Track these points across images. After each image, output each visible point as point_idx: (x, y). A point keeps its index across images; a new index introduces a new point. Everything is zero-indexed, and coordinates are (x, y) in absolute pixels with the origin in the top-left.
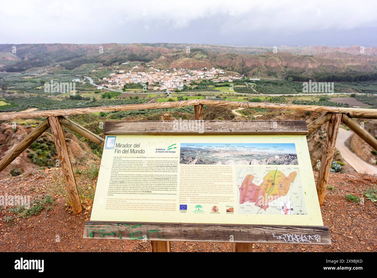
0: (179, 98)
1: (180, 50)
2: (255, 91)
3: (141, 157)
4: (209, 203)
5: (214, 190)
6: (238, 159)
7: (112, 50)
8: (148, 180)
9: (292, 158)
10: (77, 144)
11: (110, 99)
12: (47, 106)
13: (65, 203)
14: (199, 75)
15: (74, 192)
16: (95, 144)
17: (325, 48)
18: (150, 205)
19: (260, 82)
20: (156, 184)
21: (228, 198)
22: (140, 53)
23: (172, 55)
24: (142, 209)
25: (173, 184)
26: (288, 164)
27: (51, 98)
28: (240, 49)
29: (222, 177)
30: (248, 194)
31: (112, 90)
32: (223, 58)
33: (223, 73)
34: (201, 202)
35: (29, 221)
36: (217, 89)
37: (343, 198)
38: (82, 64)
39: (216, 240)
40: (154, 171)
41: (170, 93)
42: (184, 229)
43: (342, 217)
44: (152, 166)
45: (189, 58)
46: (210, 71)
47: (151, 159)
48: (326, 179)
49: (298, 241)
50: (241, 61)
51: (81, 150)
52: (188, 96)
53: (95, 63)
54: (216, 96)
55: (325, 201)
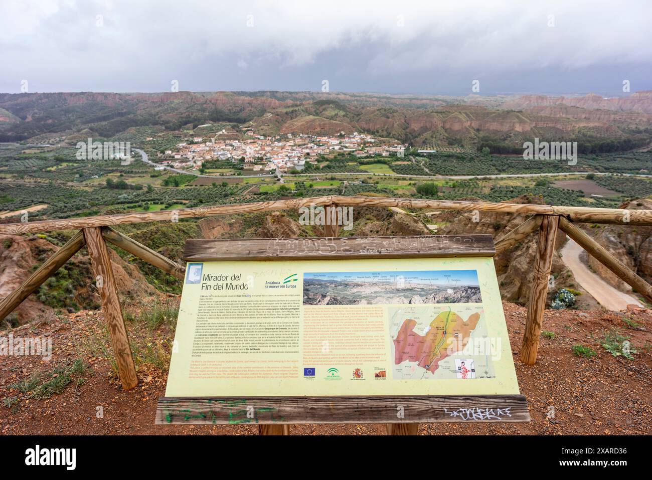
0: (298, 185)
1: (298, 103)
2: (427, 170)
3: (243, 296)
4: (348, 364)
5: (356, 344)
6: (391, 295)
7: (182, 102)
8: (254, 330)
9: (472, 293)
10: (119, 268)
11: (177, 188)
12: (65, 200)
13: (107, 372)
14: (331, 146)
15: (125, 352)
16: (151, 267)
17: (542, 98)
18: (258, 369)
19: (435, 155)
20: (267, 336)
21: (378, 356)
22: (229, 108)
23: (285, 110)
24: (247, 376)
25: (294, 336)
26: (467, 301)
27: (72, 186)
28: (401, 100)
29: (367, 323)
30: (408, 349)
31: (181, 171)
32: (371, 116)
33: (373, 140)
34: (335, 362)
35: (47, 404)
36: (363, 167)
37: (568, 351)
38: (128, 127)
39: (359, 420)
40: (263, 316)
41: (282, 176)
42: (311, 405)
43: (566, 383)
44: (260, 309)
45: (314, 115)
46: (350, 138)
47: (259, 299)
48: (538, 321)
49: (482, 418)
50: (403, 121)
51: (127, 277)
52: (313, 180)
53: (151, 126)
54: (362, 180)
55: (540, 357)
